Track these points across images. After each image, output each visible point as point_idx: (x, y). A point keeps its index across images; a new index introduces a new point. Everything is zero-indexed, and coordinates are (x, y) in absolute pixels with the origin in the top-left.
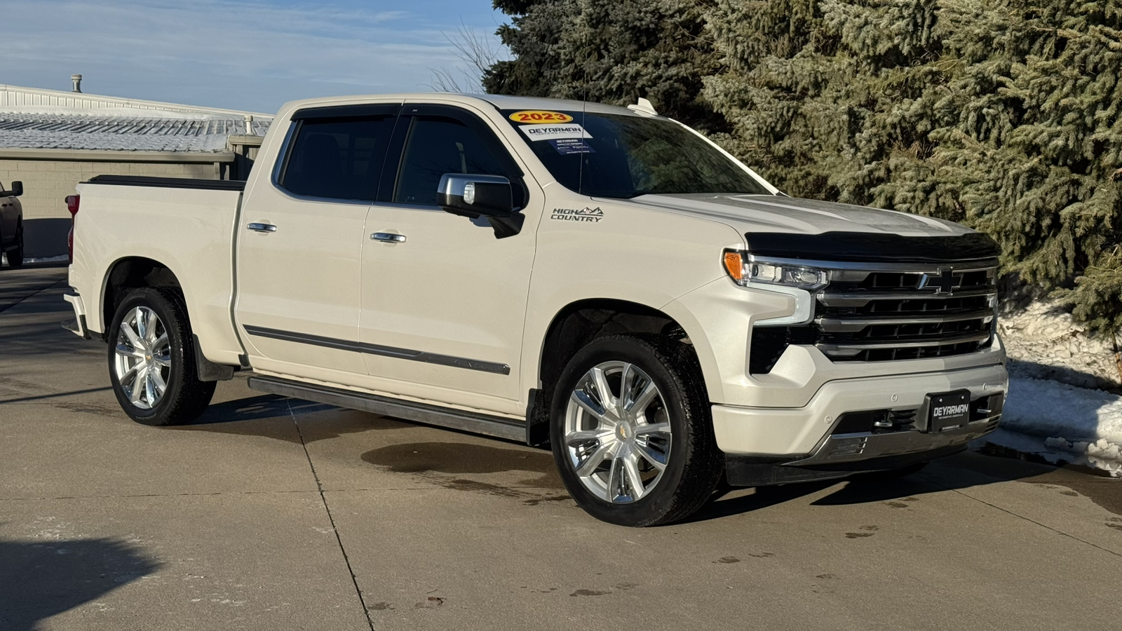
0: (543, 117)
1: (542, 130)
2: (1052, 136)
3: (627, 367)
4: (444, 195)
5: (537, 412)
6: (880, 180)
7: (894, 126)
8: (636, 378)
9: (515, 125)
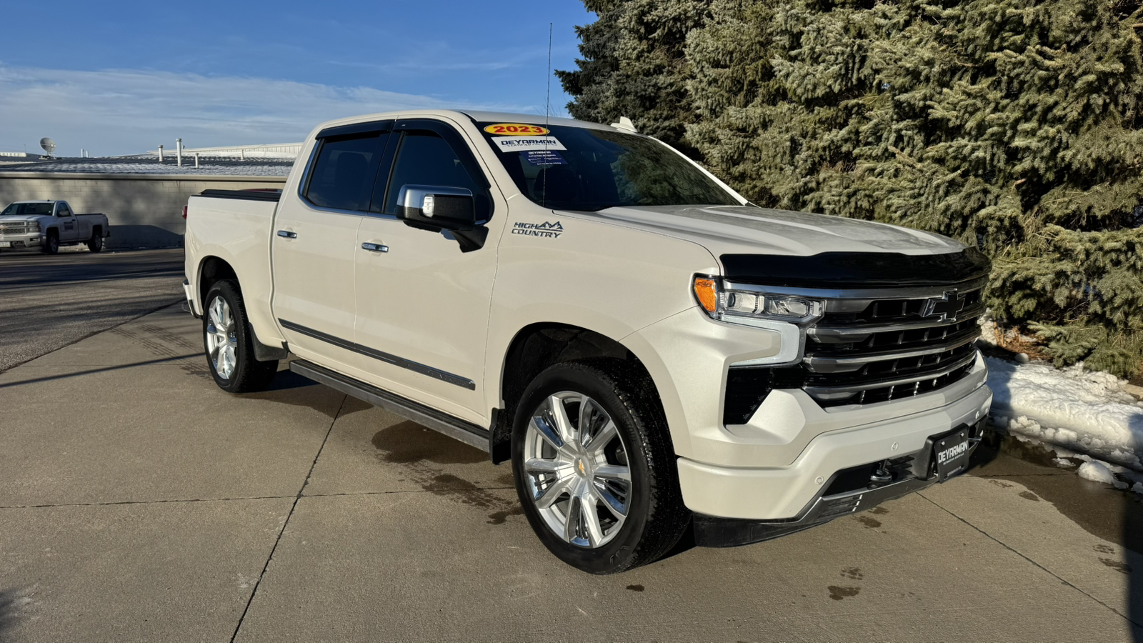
0: (520, 129)
1: (515, 142)
2: (973, 150)
3: (584, 399)
4: (402, 208)
5: (499, 432)
6: (812, 190)
7: (824, 149)
8: (594, 412)
9: (488, 137)
